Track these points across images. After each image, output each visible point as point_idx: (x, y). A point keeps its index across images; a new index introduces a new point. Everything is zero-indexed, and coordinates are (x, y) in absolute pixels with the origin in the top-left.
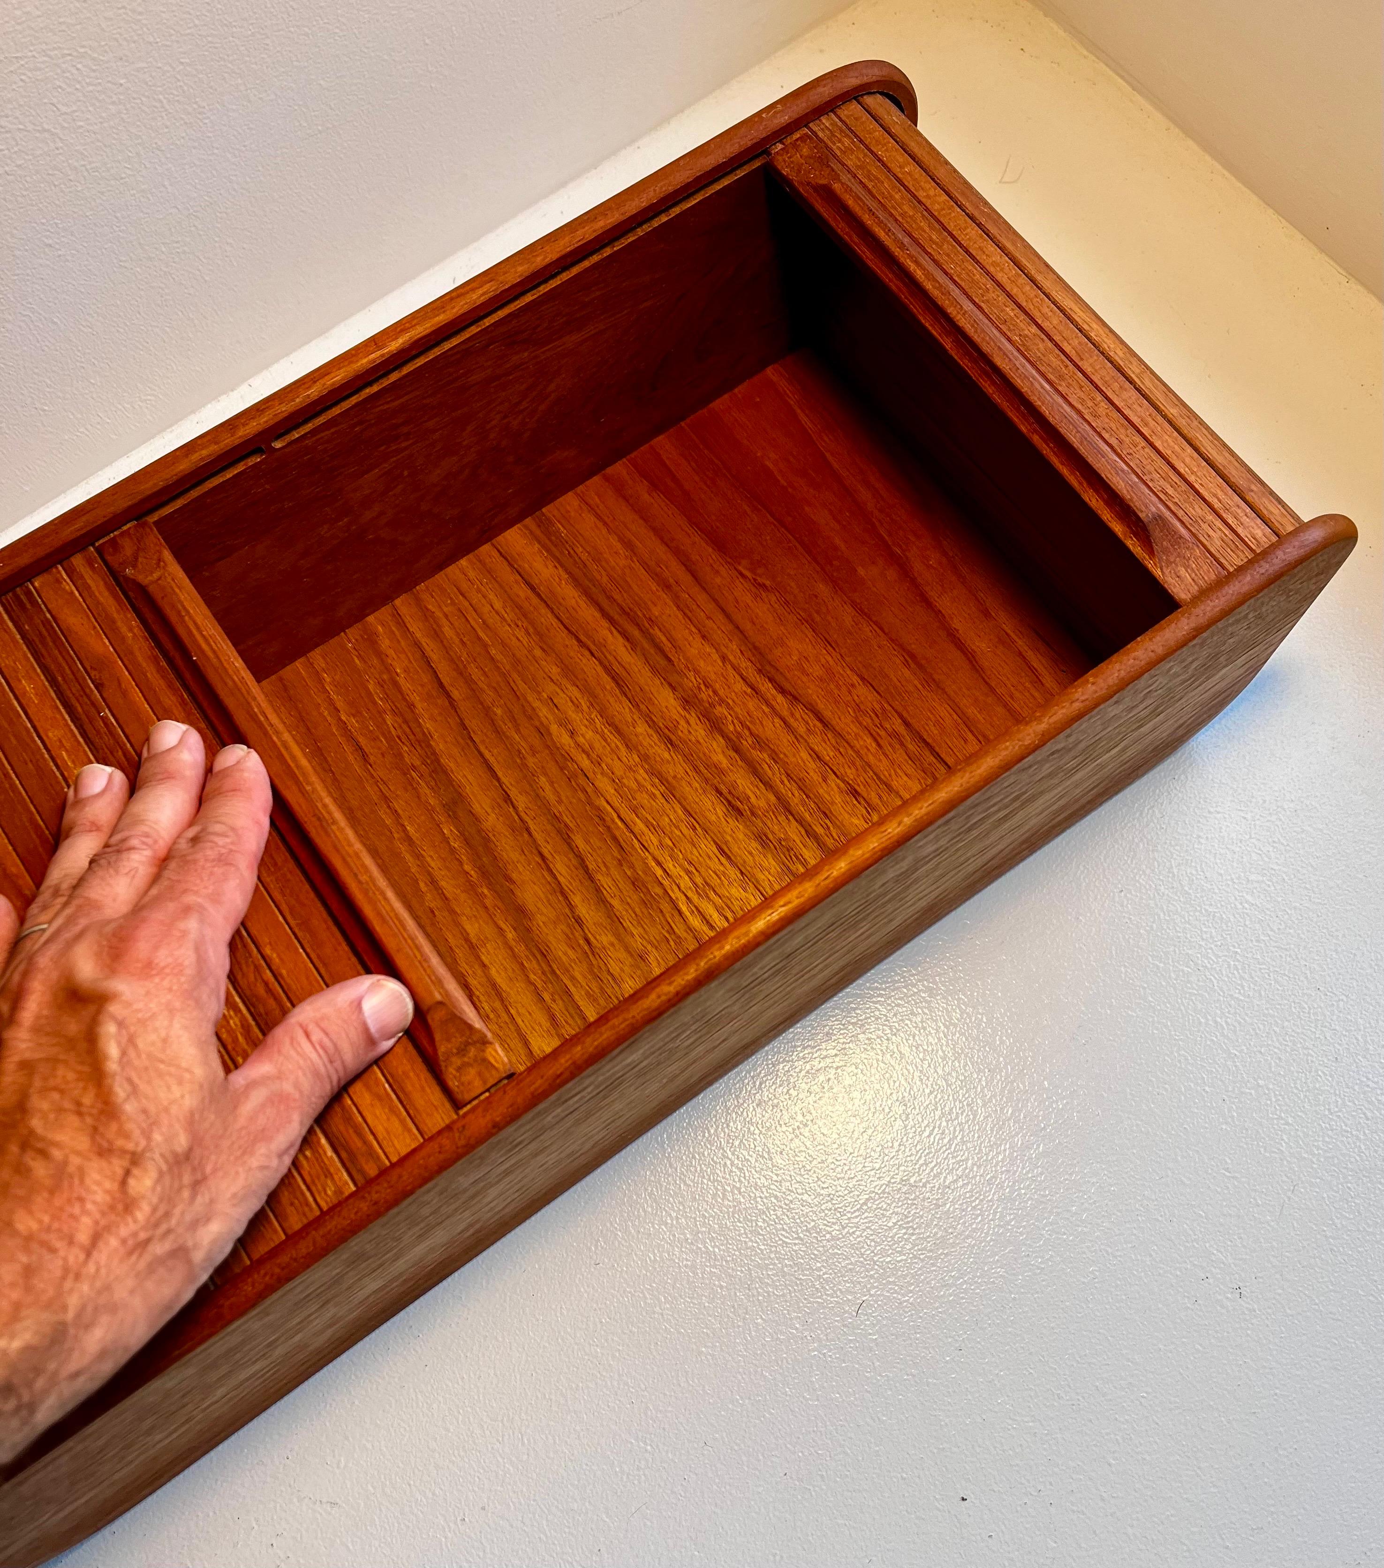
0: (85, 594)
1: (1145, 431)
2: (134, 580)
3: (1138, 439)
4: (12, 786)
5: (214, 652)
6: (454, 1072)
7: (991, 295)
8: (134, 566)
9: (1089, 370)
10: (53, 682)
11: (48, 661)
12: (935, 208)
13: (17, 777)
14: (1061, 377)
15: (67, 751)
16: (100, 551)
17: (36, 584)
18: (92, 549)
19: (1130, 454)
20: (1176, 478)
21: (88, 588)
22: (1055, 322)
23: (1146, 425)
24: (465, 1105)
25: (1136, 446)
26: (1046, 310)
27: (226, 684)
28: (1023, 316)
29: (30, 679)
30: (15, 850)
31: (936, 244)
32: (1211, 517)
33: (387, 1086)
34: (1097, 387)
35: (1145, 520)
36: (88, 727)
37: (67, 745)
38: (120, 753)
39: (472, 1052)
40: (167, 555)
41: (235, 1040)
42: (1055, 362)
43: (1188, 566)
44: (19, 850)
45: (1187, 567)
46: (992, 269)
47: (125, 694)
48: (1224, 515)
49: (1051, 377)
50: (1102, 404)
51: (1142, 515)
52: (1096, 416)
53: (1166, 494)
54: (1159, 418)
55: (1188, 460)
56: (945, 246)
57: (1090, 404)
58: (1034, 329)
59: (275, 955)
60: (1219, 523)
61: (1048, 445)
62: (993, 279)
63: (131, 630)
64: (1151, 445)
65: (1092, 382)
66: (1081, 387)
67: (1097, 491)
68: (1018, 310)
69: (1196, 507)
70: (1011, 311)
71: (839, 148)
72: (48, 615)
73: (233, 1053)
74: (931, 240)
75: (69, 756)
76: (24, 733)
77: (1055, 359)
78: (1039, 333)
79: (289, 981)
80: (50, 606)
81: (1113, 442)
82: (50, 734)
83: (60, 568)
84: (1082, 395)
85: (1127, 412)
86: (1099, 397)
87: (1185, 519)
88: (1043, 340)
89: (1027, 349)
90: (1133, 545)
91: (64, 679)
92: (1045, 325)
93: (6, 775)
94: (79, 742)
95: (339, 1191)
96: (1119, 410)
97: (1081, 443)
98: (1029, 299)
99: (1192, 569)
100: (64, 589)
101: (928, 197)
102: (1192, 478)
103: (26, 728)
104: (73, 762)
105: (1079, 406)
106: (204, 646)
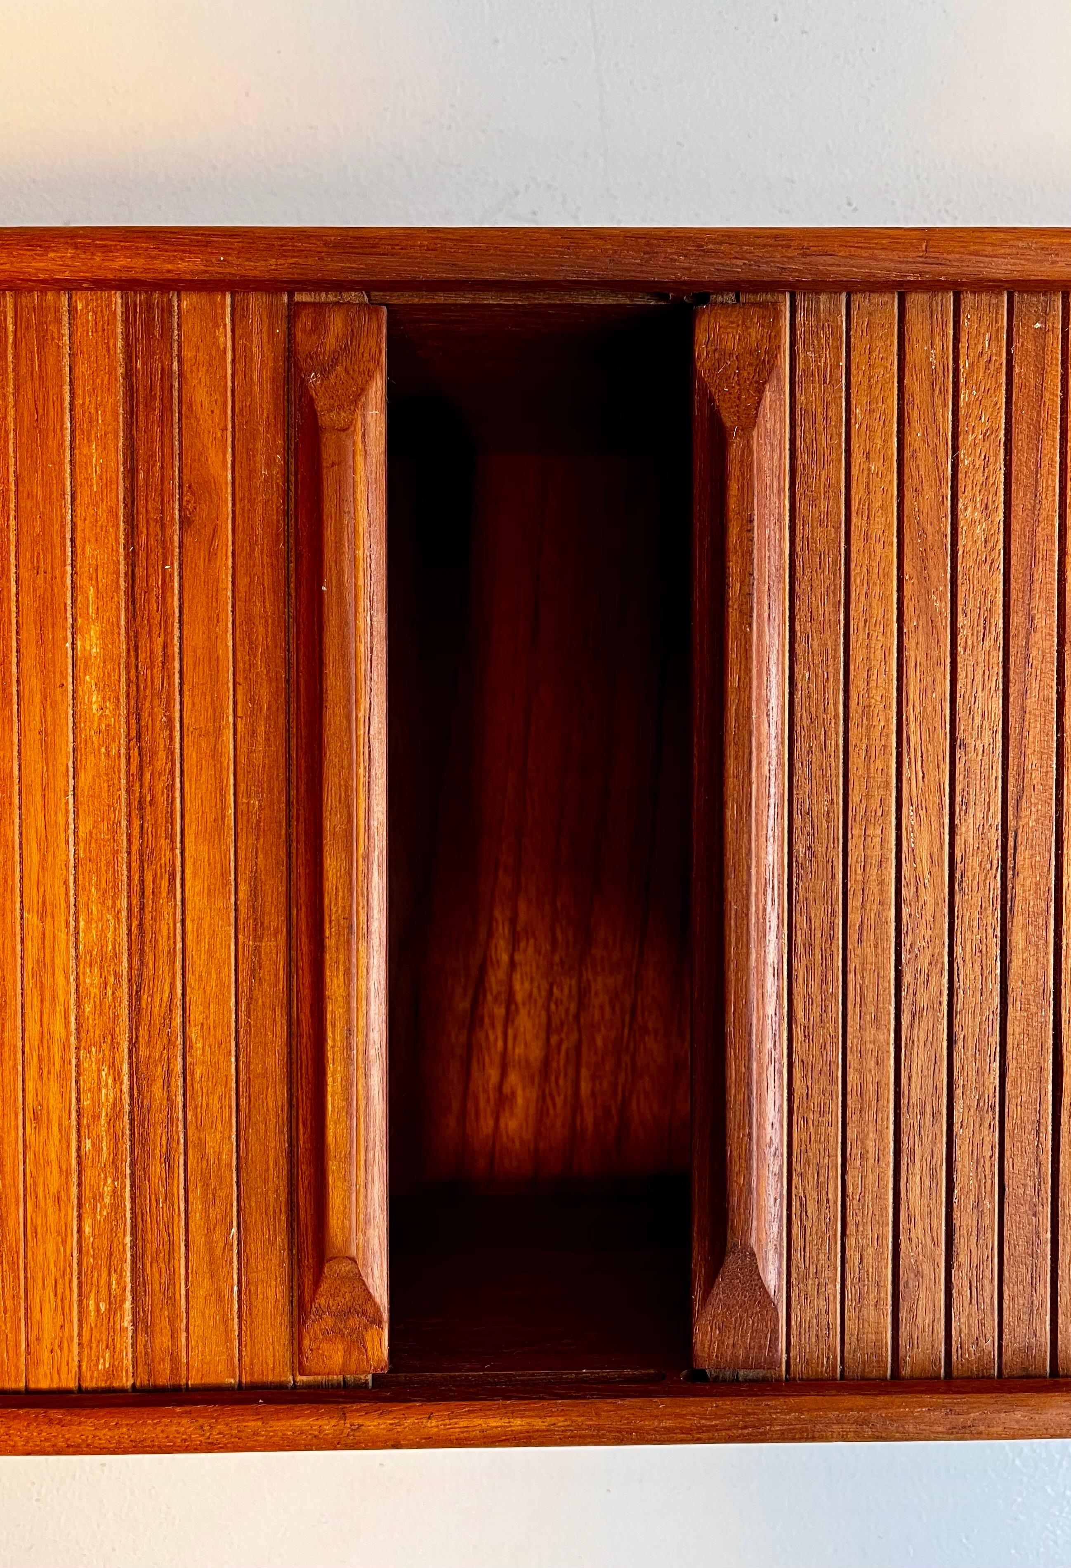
0: (240, 366)
2: (312, 401)
6: (318, 1331)
8: (325, 374)
10: (131, 473)
11: (141, 437)
13: (17, 582)
15: (97, 589)
16: (294, 311)
17: (184, 304)
18: (285, 298)
21: (249, 359)
24: (309, 1374)
26: (876, 833)
29: (104, 448)
32: (831, 1275)
33: (236, 1289)
34: (846, 991)
36: (140, 573)
37: (102, 582)
38: (160, 640)
39: (354, 1321)
41: (96, 1117)
42: (822, 919)
45: (740, 1324)
46: (857, 716)
48: (850, 1284)
52: (810, 1034)
54: (890, 1094)
55: (871, 1177)
57: (816, 1013)
59: (199, 1045)
60: (834, 1290)
62: (847, 735)
65: (845, 983)
66: (824, 981)
70: (828, 801)
72: (176, 367)
73: (84, 1131)
74: (815, 611)
76: (57, 527)
77: (825, 913)
79: (197, 1087)
80: (184, 353)
82: (89, 551)
83: (228, 300)
84: (816, 993)
85: (852, 1058)
86: (835, 1011)
87: (798, 1256)
88: (833, 876)
91: (147, 478)
94: (118, 588)
95: (113, 1371)
98: (867, 799)
100: (216, 338)
101: (867, 536)
102: (853, 1207)
103: (63, 519)
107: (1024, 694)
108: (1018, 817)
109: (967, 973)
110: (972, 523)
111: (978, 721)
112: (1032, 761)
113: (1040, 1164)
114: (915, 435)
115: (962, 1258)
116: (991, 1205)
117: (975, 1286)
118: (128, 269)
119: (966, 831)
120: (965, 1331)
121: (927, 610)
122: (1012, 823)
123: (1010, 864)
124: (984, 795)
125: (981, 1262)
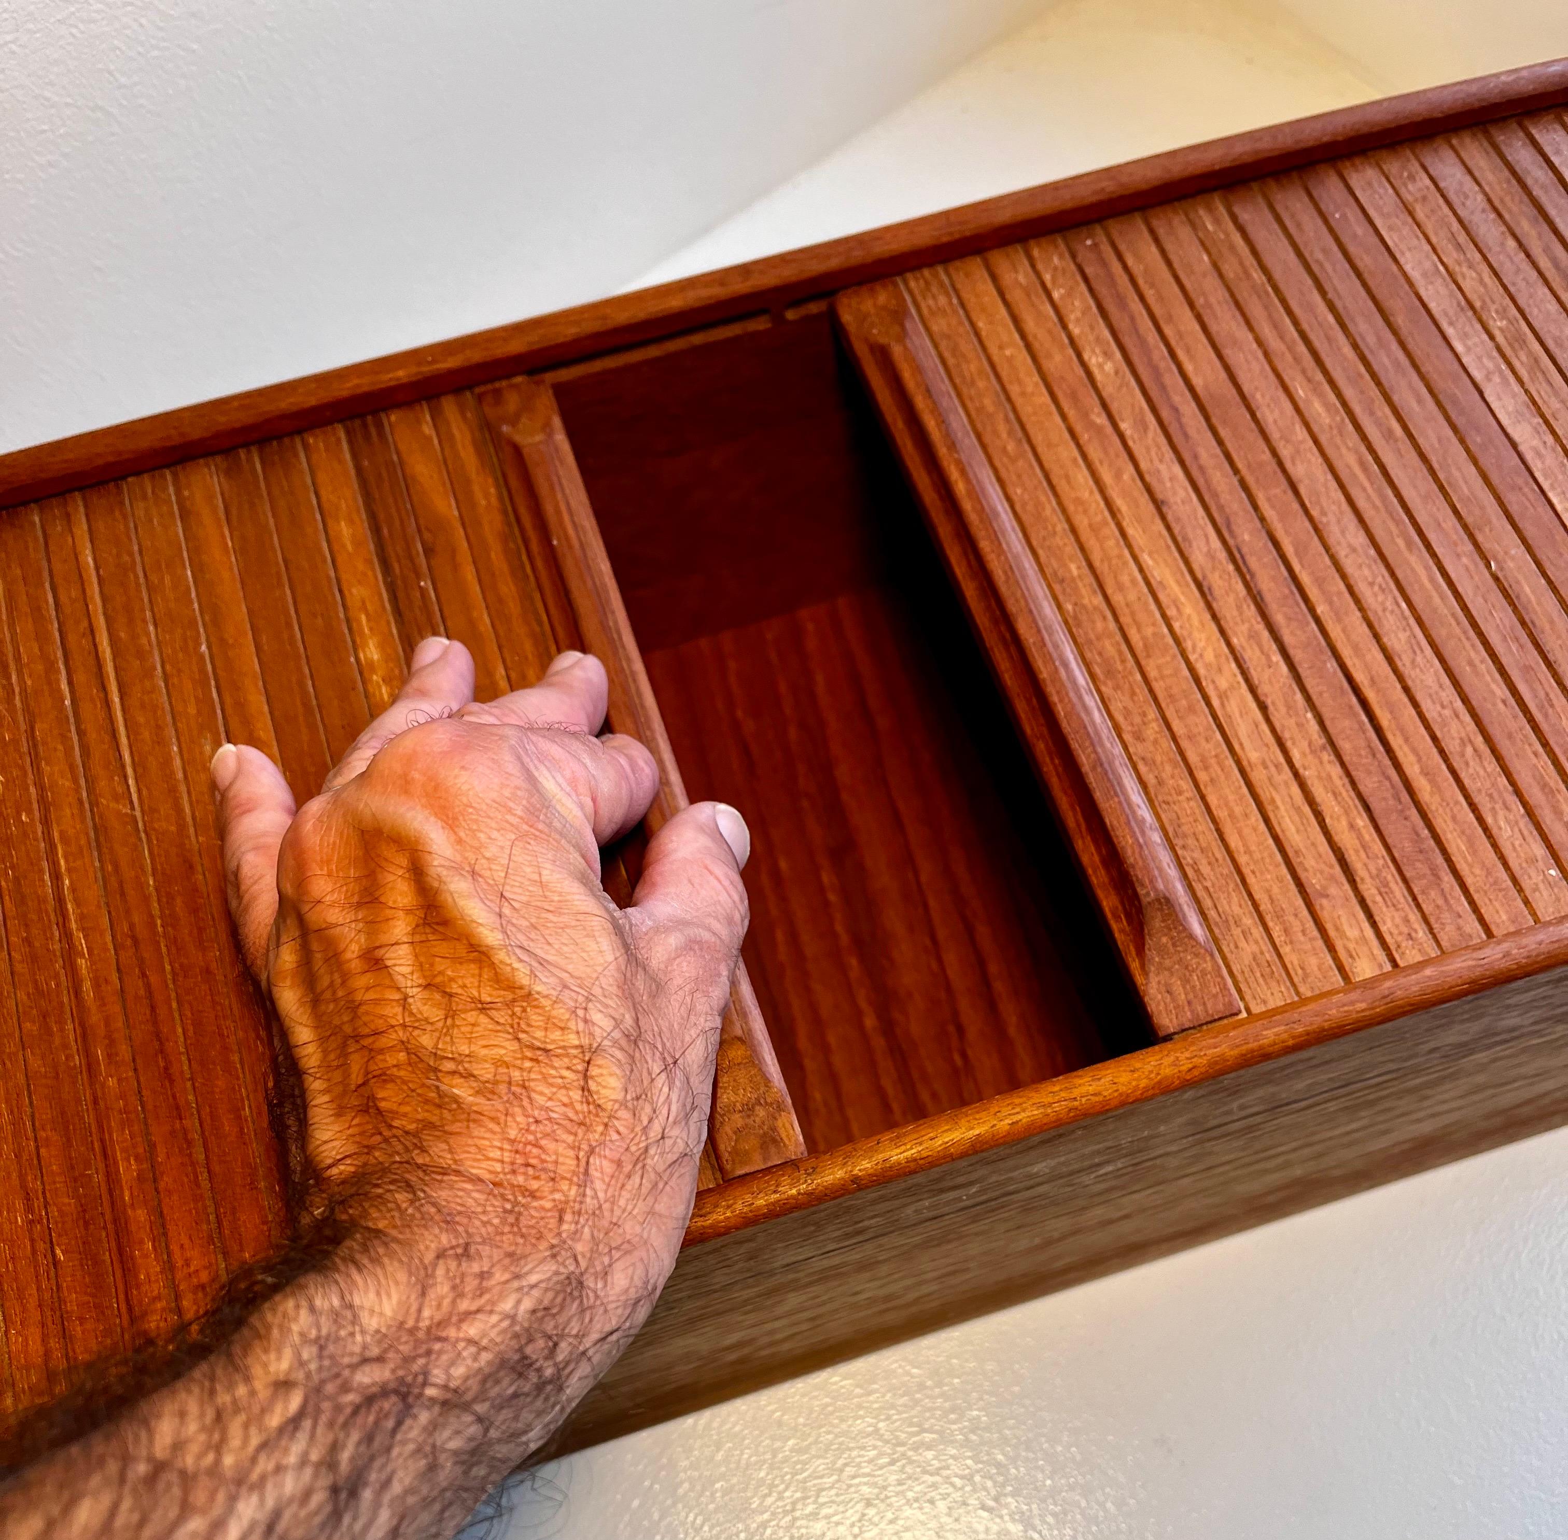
0: (445, 444)
1: (1202, 776)
3: (1186, 785)
4: (292, 637)
5: (582, 544)
6: (730, 1132)
7: (1058, 541)
8: (515, 424)
9: (1152, 673)
10: (376, 533)
11: (379, 508)
12: (1026, 410)
14: (1110, 673)
15: (367, 615)
16: (478, 399)
17: (392, 419)
18: (469, 394)
19: (1168, 803)
20: (1220, 853)
21: (451, 438)
22: (1132, 596)
23: (1206, 768)
25: (1180, 793)
26: (1125, 579)
27: (584, 582)
28: (1090, 579)
29: (351, 522)
30: (271, 713)
31: (1009, 457)
32: (1249, 921)
34: (1155, 699)
35: (1145, 900)
36: (401, 595)
37: (370, 608)
40: (557, 422)
42: (1110, 649)
43: (1188, 981)
44: (276, 713)
45: (1186, 981)
46: (1071, 508)
47: (456, 567)
48: (1271, 924)
49: (1097, 670)
50: (1154, 725)
51: (1141, 892)
52: (1139, 737)
53: (1198, 871)
54: (1230, 762)
55: (1247, 831)
56: (1020, 463)
57: (1137, 720)
58: (1099, 600)
60: (1258, 932)
61: (1052, 759)
62: (1069, 520)
63: (487, 496)
64: (1203, 798)
65: (1151, 691)
66: (1133, 694)
67: (1095, 841)
68: (1086, 571)
69: (1235, 899)
70: (1075, 568)
71: (929, 307)
72: (395, 458)
74: (1004, 449)
75: (368, 620)
77: (1111, 647)
78: (1104, 606)
80: (400, 447)
81: (1150, 779)
82: (354, 591)
83: (426, 408)
84: (1130, 705)
85: (1184, 744)
86: (1152, 713)
87: (1212, 914)
88: (1104, 618)
89: (1079, 625)
90: (1119, 930)
91: (390, 532)
92: (1117, 598)
93: (289, 625)
94: (384, 607)
96: (1174, 738)
97: (1094, 768)
98: (1107, 558)
99: (1194, 987)
100: (422, 433)
101: (1023, 394)
102: (1242, 859)
103: (328, 577)
104: (371, 629)
105: (1120, 718)
106: (571, 531)
107: (1196, 457)
108: (1233, 536)
109: (1251, 655)
110: (1100, 366)
111: (1168, 485)
112: (1225, 498)
113: (1388, 778)
114: (1030, 325)
115: (1360, 871)
116: (1362, 821)
117: (1384, 890)
118: (358, 386)
119: (1198, 559)
120: (1395, 932)
121: (1091, 425)
122: (1231, 542)
123: (1245, 570)
124: (1199, 532)
125: (1379, 870)
